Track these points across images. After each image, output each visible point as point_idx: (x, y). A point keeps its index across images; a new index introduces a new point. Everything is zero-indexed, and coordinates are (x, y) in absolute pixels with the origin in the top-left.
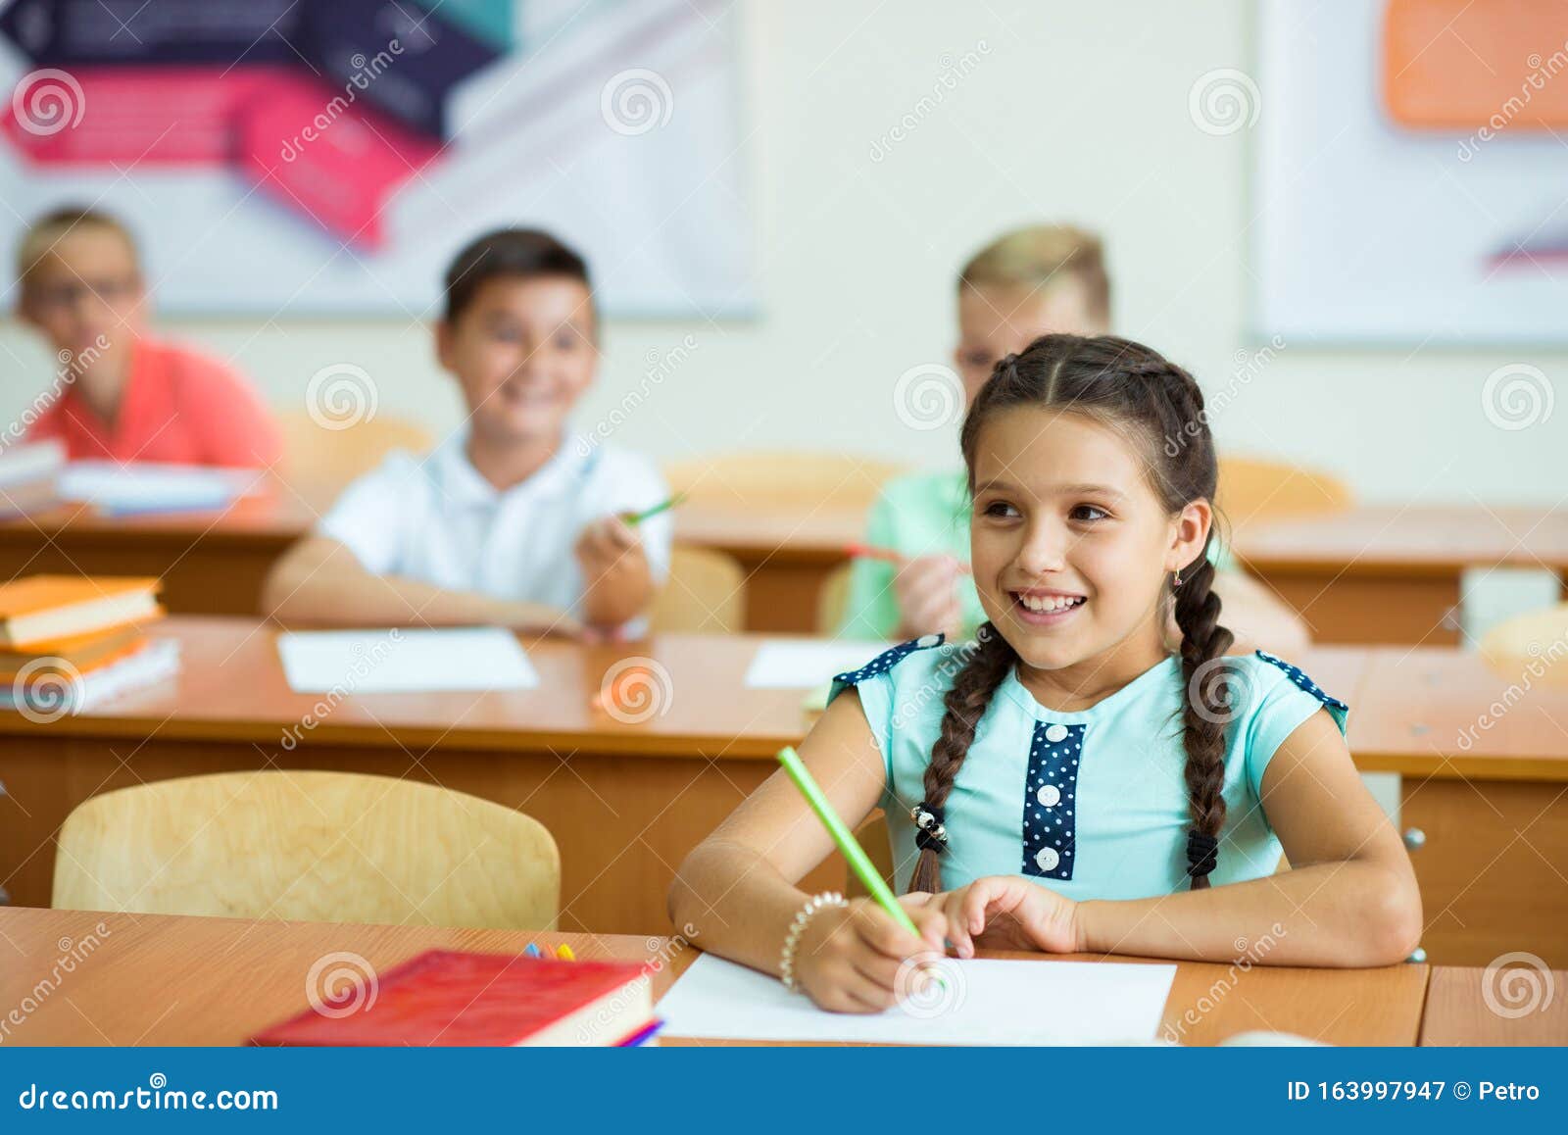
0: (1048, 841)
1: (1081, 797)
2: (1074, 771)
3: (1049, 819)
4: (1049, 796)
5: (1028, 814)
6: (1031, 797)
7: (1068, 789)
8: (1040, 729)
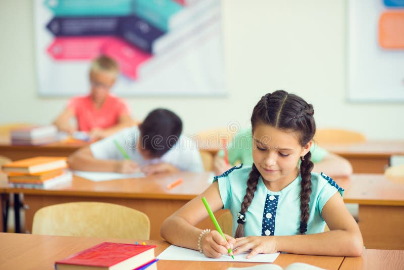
0: (268, 228)
1: (277, 216)
2: (275, 209)
3: (268, 222)
4: (269, 216)
5: (264, 221)
6: (265, 216)
7: (274, 214)
8: (268, 196)
